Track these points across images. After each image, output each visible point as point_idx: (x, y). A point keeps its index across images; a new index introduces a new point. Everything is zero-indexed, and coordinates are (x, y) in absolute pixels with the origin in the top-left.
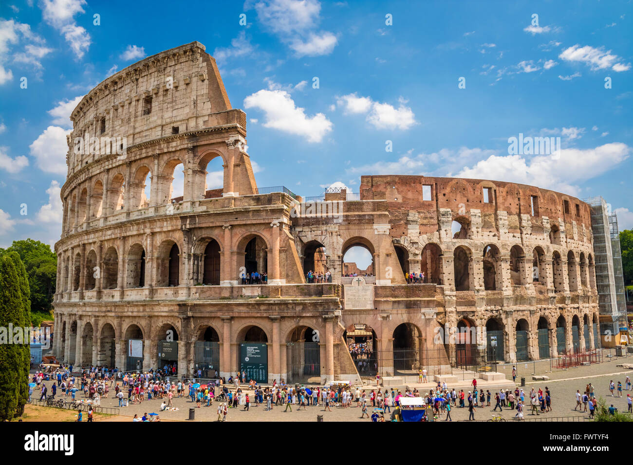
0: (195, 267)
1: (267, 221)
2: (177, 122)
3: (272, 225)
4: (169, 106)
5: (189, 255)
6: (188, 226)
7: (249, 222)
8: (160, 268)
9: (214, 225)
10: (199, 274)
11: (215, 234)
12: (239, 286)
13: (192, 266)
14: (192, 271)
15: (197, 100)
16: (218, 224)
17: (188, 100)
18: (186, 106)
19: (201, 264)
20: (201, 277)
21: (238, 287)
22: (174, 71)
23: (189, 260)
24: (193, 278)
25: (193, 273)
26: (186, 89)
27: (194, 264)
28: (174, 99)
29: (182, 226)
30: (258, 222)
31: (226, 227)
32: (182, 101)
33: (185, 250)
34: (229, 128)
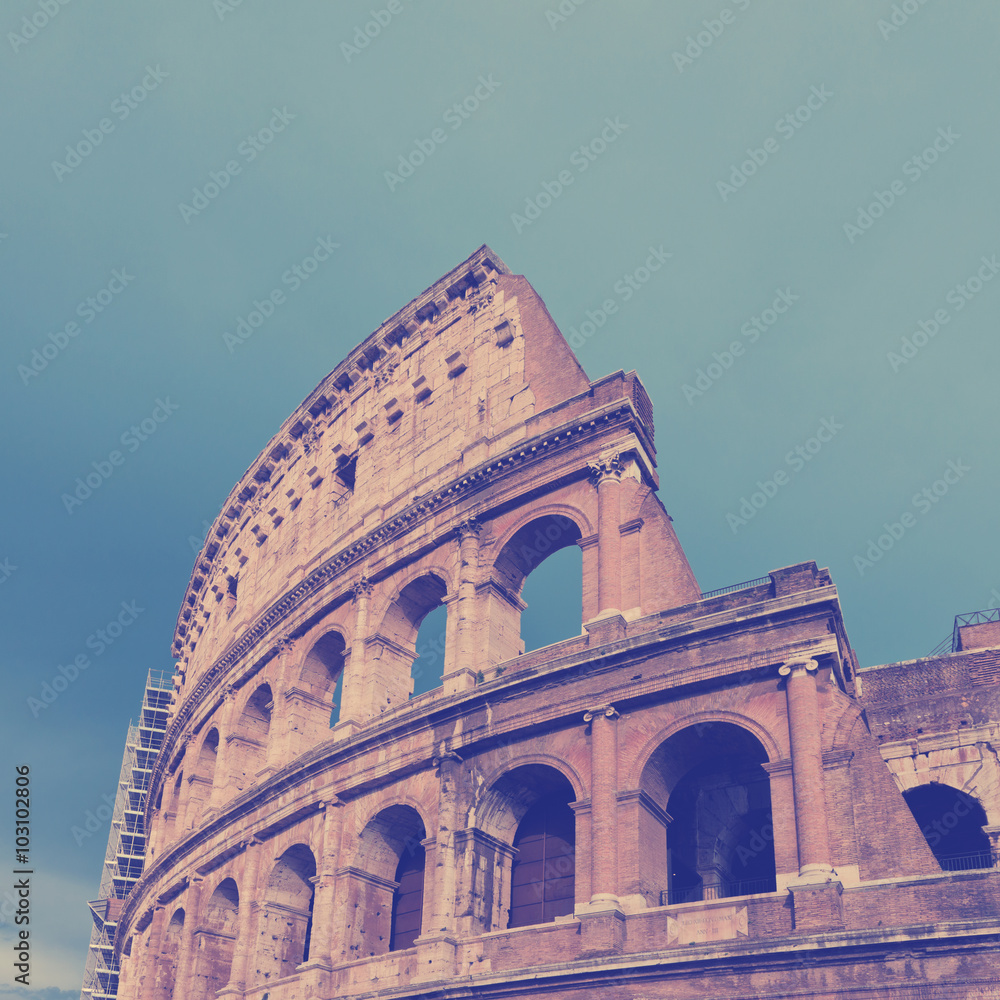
0: (481, 878)
1: (763, 663)
2: (427, 480)
3: (783, 671)
4: (403, 452)
5: (460, 836)
6: (457, 743)
7: (687, 679)
8: (362, 905)
9: (552, 715)
10: (495, 908)
11: (555, 750)
12: (654, 910)
13: (468, 870)
14: (467, 887)
15: (489, 401)
16: (566, 710)
17: (459, 413)
18: (455, 429)
19: (503, 874)
20: (500, 916)
21: (650, 916)
22: (420, 362)
23: (460, 852)
24: (470, 913)
25: (474, 894)
26: (455, 388)
27: (475, 865)
28: (420, 428)
29: (436, 745)
30: (726, 670)
31: (596, 714)
32: (441, 424)
33: (448, 818)
34: (600, 421)
